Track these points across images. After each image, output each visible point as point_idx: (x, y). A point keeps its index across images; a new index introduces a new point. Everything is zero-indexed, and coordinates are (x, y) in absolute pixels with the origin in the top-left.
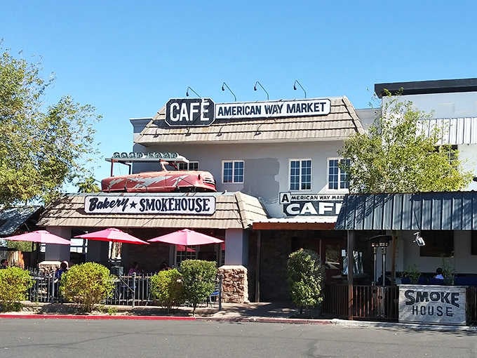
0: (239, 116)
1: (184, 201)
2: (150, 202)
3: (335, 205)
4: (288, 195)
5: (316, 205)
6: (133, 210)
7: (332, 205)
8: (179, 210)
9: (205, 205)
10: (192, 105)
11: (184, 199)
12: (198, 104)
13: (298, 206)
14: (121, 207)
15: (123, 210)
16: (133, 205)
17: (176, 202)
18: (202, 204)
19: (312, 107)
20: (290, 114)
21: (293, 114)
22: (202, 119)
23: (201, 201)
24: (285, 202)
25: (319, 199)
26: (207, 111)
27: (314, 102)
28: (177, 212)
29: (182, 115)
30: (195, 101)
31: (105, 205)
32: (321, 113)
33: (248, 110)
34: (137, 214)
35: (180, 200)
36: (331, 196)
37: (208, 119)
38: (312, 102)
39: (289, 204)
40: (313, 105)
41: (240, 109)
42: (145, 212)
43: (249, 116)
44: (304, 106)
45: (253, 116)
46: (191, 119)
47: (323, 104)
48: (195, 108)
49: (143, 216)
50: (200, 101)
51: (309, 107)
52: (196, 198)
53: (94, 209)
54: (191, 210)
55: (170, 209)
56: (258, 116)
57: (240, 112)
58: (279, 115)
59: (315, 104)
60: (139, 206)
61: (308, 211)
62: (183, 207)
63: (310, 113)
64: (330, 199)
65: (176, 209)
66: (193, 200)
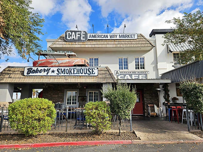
0: (99, 39)
1: (81, 70)
2: (63, 70)
3: (139, 75)
4: (119, 72)
5: (131, 75)
6: (53, 74)
7: (138, 75)
8: (79, 74)
9: (93, 71)
10: (77, 33)
11: (81, 69)
12: (80, 33)
13: (123, 76)
14: (46, 73)
15: (47, 74)
16: (53, 71)
17: (77, 70)
18: (91, 71)
19: (130, 36)
20: (120, 38)
21: (122, 38)
22: (82, 39)
23: (90, 69)
24: (117, 74)
25: (132, 73)
26: (84, 36)
27: (131, 34)
28: (78, 75)
29: (72, 37)
30: (78, 31)
31: (36, 71)
32: (133, 38)
33: (102, 36)
34: (55, 76)
35: (79, 69)
36: (137, 72)
37: (84, 39)
38: (129, 34)
39: (119, 75)
40: (130, 35)
41: (99, 36)
42: (60, 75)
43: (103, 39)
44: (126, 36)
45: (104, 38)
46: (77, 39)
47: (134, 35)
48: (78, 34)
49: (59, 77)
50: (81, 32)
51: (128, 36)
52: (88, 68)
53: (29, 74)
54: (85, 74)
55: (74, 74)
56: (107, 39)
57: (99, 37)
58: (116, 39)
59: (131, 35)
60: (56, 72)
61: (127, 78)
62: (81, 73)
63: (129, 38)
64: (137, 73)
65: (77, 74)
66: (86, 69)
